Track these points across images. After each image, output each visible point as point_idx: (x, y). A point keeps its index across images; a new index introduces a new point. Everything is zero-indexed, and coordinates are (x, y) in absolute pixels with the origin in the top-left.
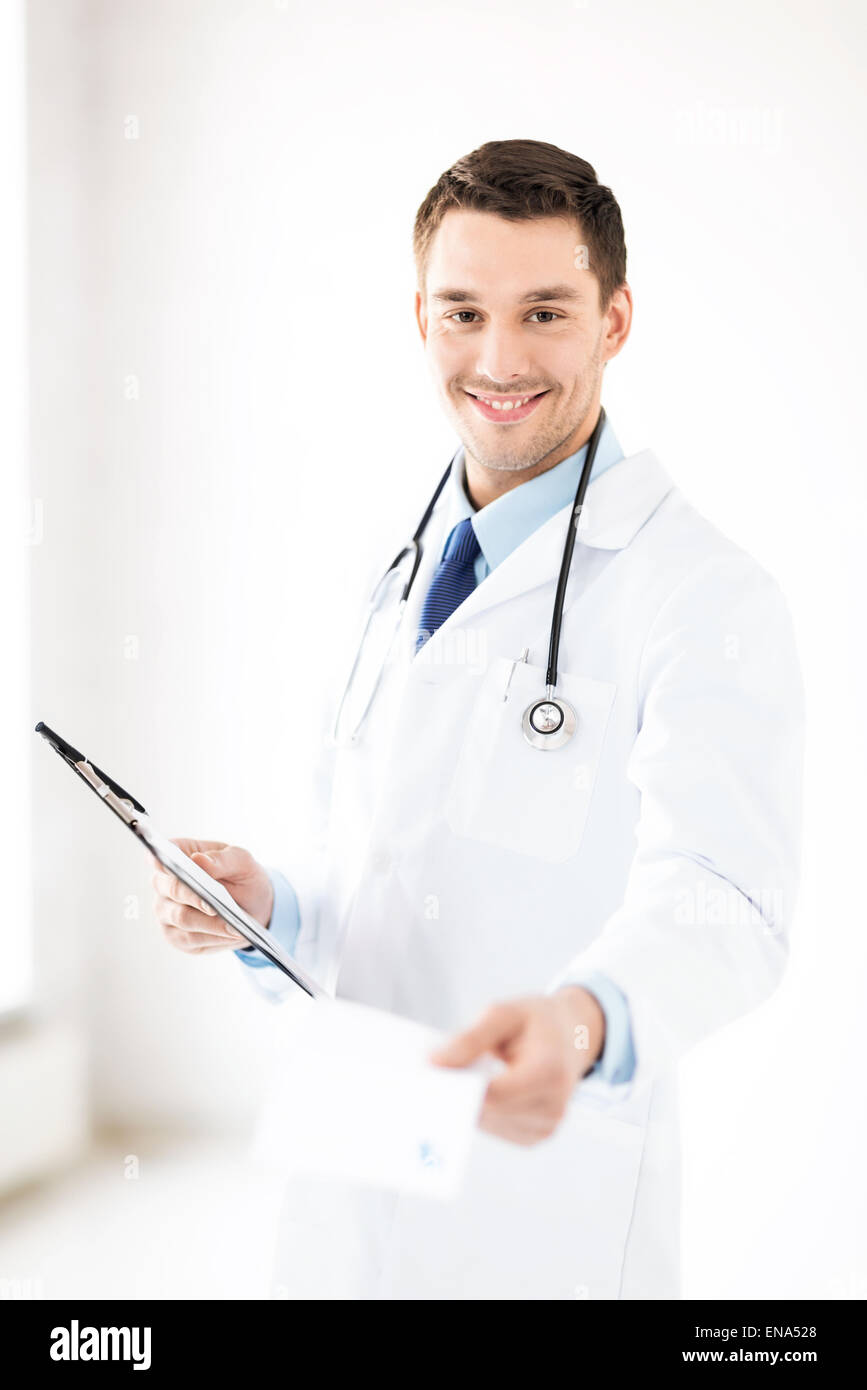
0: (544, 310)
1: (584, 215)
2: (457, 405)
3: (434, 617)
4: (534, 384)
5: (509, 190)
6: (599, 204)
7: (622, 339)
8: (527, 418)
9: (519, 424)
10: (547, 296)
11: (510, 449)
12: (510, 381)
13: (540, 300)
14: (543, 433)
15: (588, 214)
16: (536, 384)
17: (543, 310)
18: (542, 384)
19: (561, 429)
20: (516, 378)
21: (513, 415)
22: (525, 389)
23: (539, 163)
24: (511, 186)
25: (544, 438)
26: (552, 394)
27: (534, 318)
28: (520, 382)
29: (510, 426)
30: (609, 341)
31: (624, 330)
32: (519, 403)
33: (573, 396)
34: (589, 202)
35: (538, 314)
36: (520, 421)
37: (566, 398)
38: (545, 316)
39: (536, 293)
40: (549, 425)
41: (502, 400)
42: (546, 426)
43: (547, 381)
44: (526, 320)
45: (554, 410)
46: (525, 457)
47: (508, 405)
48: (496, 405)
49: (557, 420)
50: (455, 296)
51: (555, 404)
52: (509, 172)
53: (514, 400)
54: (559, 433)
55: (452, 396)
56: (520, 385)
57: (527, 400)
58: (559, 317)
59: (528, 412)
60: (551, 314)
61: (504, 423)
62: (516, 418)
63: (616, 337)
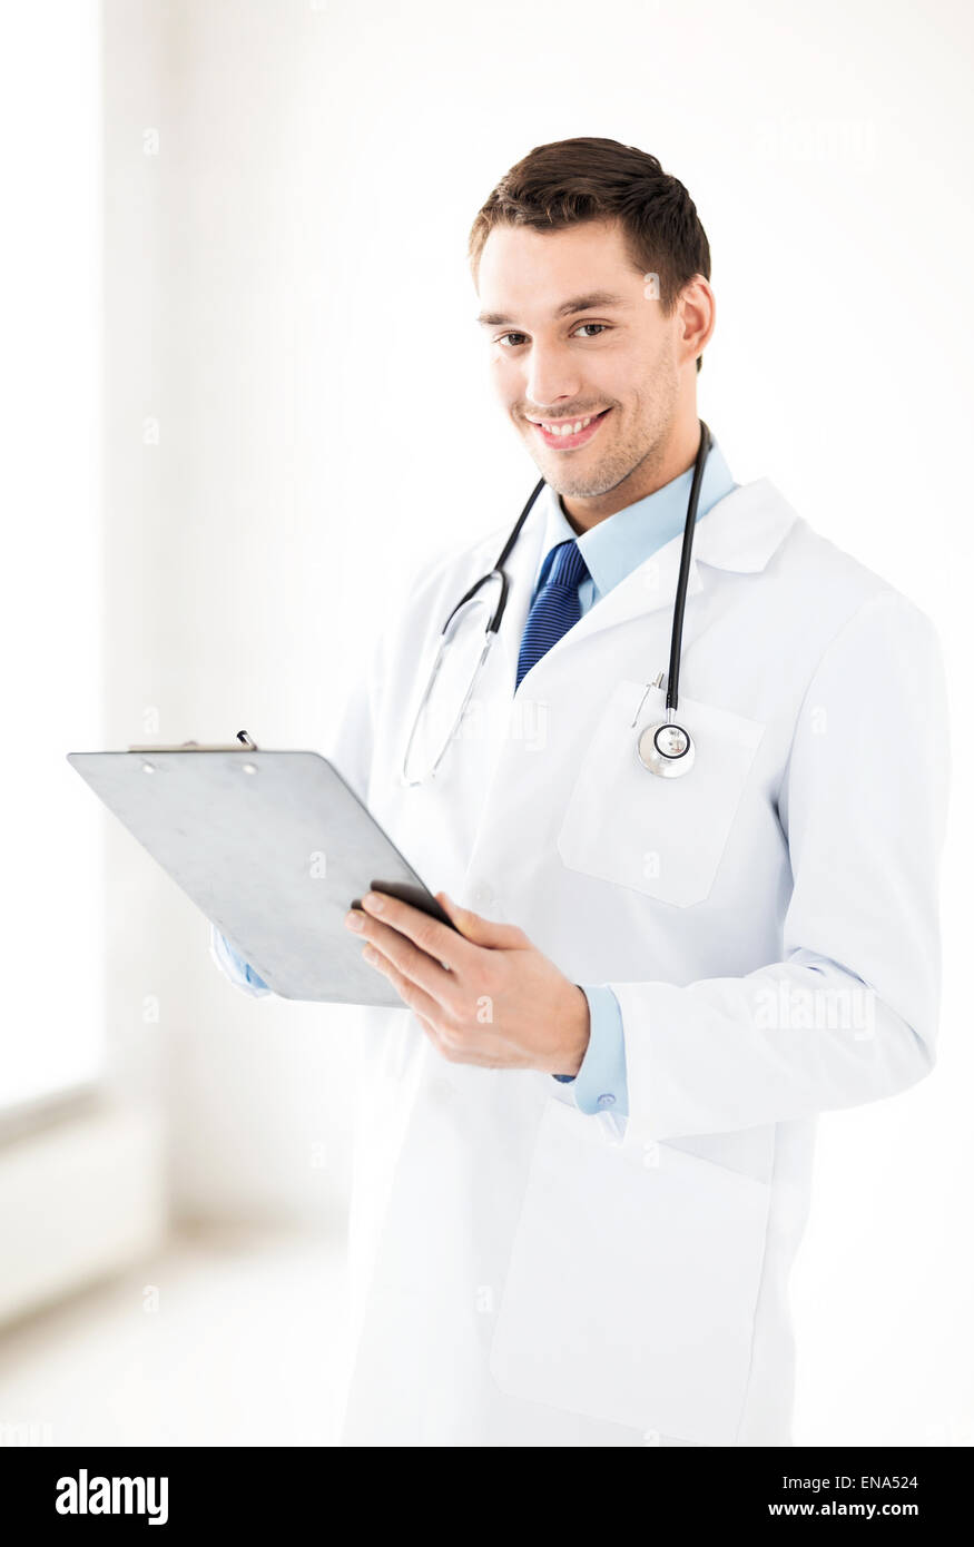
0: (592, 323)
1: (627, 213)
2: (524, 434)
3: (531, 654)
4: (589, 405)
5: (535, 201)
7: (704, 338)
8: (588, 441)
9: (580, 450)
10: (583, 305)
11: (576, 477)
12: (559, 404)
13: (576, 310)
14: (612, 454)
15: (631, 213)
16: (592, 405)
17: (587, 322)
18: (599, 404)
19: (636, 447)
20: (565, 400)
21: (574, 440)
22: (579, 412)
23: (575, 166)
24: (536, 196)
25: (613, 459)
26: (614, 411)
27: (582, 333)
28: (571, 404)
29: (572, 452)
30: (687, 343)
31: (705, 328)
32: (578, 426)
33: (638, 411)
34: (632, 200)
35: (586, 327)
36: (580, 446)
37: (628, 415)
38: (593, 329)
39: (570, 304)
40: (617, 445)
41: (560, 425)
42: (613, 446)
43: (602, 400)
44: (572, 335)
45: (619, 428)
46: (595, 482)
47: (566, 430)
48: (555, 430)
49: (627, 437)
50: (495, 320)
51: (619, 423)
52: (537, 181)
53: (573, 423)
54: (634, 451)
55: (518, 425)
56: (572, 408)
57: (587, 421)
58: (607, 327)
59: (589, 436)
60: (600, 326)
61: (567, 449)
62: (575, 443)
63: (696, 337)
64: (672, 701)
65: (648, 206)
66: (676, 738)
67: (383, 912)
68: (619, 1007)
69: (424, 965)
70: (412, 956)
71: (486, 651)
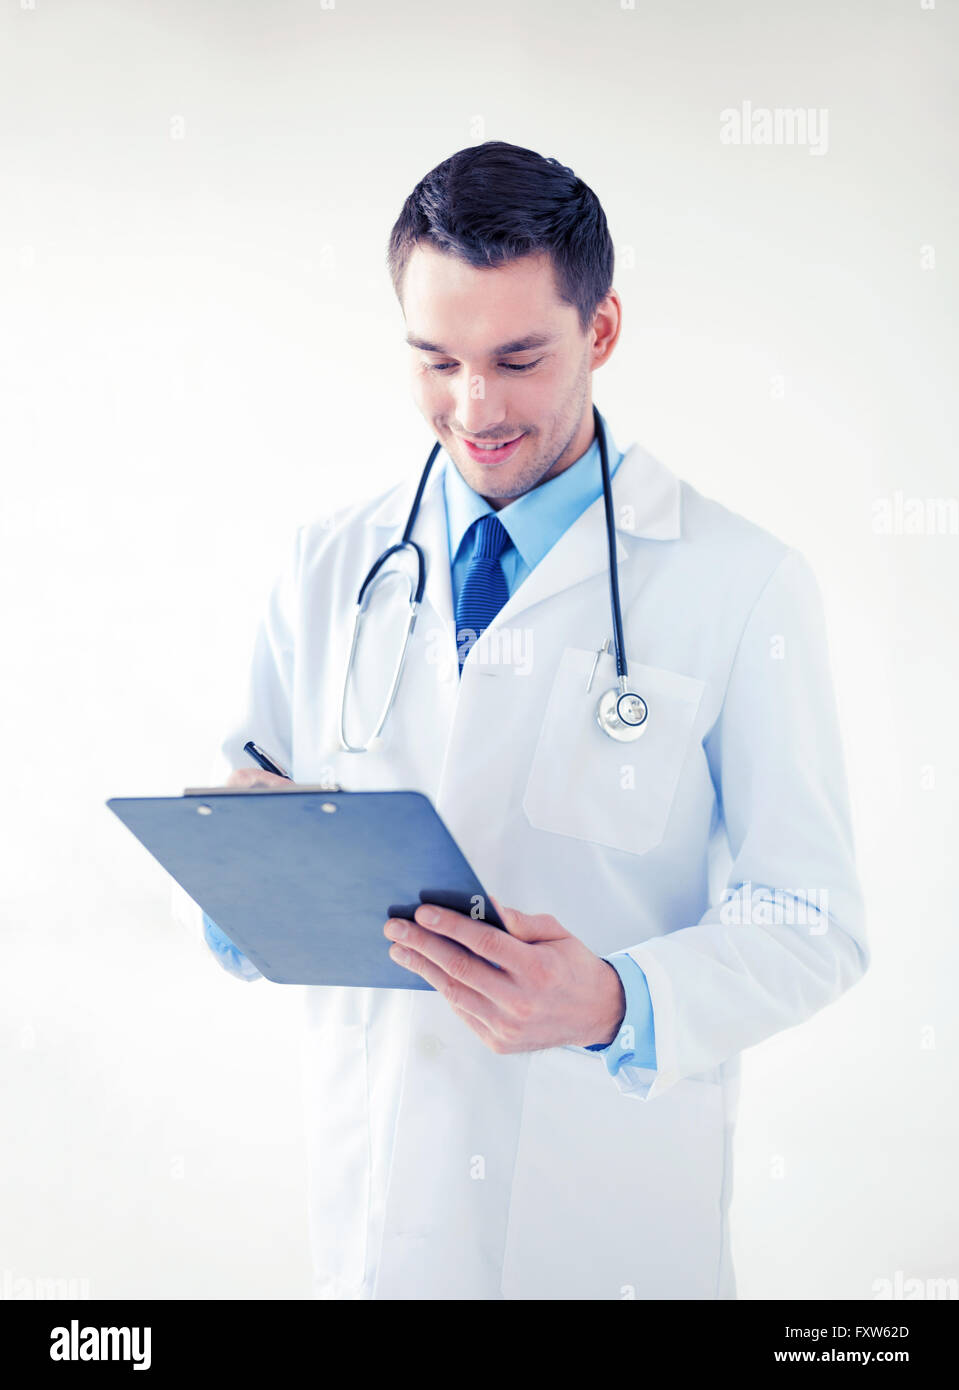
6: (571, 230)
7: (611, 344)
8: (509, 459)
14: (530, 468)
17: (510, 360)
30: (597, 350)
31: (614, 333)
40: (535, 461)
42: (531, 462)
43: (523, 427)
45: (536, 448)
63: (605, 342)
64: (622, 670)
65: (574, 235)
66: (637, 707)
67: (440, 924)
68: (644, 977)
69: (479, 969)
70: (466, 961)
71: (414, 620)
